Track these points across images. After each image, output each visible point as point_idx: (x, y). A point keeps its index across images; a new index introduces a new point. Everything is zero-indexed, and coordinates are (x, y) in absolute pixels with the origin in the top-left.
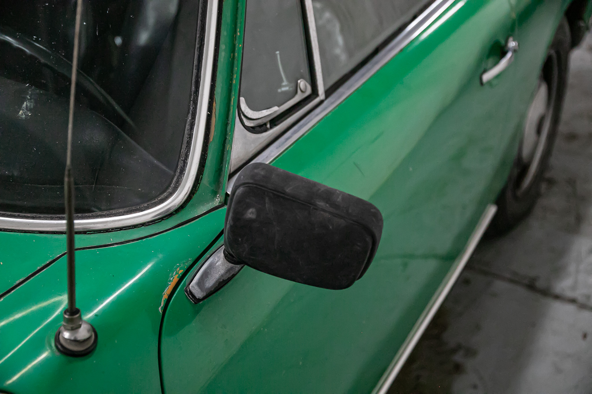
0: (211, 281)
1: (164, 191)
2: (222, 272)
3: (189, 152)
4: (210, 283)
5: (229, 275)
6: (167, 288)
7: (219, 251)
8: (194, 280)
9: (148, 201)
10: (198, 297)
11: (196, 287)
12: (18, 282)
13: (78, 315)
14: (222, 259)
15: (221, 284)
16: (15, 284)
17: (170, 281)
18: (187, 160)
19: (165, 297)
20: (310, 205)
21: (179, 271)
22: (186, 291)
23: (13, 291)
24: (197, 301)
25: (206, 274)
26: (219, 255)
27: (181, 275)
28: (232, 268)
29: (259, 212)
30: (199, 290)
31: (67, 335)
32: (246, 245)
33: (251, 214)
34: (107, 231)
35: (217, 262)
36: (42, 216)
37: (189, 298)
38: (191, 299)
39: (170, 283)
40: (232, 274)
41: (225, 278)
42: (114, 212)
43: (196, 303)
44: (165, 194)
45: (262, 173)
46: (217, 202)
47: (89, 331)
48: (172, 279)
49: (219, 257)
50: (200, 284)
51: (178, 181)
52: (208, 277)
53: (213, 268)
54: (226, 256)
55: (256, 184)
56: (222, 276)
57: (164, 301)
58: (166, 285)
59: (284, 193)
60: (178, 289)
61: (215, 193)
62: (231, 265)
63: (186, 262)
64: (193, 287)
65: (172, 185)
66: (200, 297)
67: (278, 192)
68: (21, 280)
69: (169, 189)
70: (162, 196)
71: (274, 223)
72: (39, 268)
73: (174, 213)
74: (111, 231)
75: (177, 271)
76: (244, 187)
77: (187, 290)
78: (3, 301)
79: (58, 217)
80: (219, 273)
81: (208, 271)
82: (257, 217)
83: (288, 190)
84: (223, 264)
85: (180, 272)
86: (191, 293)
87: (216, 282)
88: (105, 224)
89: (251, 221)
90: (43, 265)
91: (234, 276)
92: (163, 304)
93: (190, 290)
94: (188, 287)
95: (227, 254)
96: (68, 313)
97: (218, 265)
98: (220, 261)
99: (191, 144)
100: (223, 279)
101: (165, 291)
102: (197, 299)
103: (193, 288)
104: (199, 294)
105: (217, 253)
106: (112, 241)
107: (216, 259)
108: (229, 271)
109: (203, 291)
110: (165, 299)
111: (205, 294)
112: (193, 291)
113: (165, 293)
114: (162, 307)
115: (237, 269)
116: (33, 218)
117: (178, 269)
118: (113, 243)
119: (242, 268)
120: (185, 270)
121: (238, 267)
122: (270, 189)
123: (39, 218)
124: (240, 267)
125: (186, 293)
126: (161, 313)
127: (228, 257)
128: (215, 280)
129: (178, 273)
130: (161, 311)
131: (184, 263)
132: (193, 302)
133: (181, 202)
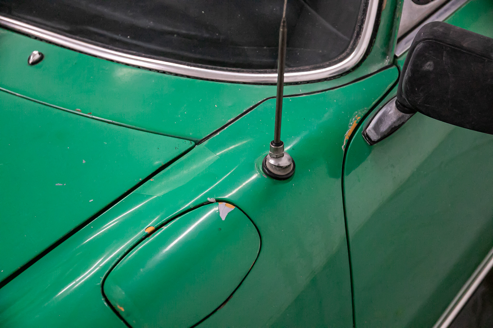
0: (384, 126)
1: (343, 52)
2: (394, 119)
3: (365, 18)
4: (384, 128)
5: (399, 123)
6: (348, 131)
7: (391, 102)
8: (371, 125)
9: (330, 60)
10: (374, 139)
11: (373, 131)
12: (229, 121)
13: (282, 146)
14: (394, 109)
15: (393, 130)
16: (227, 122)
17: (350, 125)
18: (363, 25)
19: (347, 138)
20: (485, 58)
21: (357, 117)
22: (364, 135)
23: (226, 128)
24: (372, 143)
25: (380, 121)
26: (391, 105)
27: (359, 121)
28: (403, 117)
29: (436, 64)
30: (375, 134)
31: (272, 161)
32: (421, 94)
33: (428, 66)
34: (296, 83)
35: (390, 111)
36: (245, 70)
37: (366, 140)
38: (368, 141)
39: (350, 127)
40: (402, 122)
41: (397, 125)
42: (302, 68)
43: (371, 145)
44: (344, 54)
45: (441, 30)
46: (387, 62)
47: (289, 160)
48: (352, 124)
49: (391, 107)
50: (376, 128)
51: (355, 44)
52: (382, 123)
53: (387, 116)
54: (398, 106)
55: (435, 40)
56: (394, 123)
57: (346, 141)
58: (347, 129)
59: (462, 47)
60: (357, 132)
61: (385, 55)
62: (402, 114)
63: (363, 111)
64: (369, 130)
65: (350, 47)
66: (375, 140)
67: (456, 46)
68: (232, 119)
69: (347, 50)
70: (341, 56)
71: (450, 75)
72: (245, 111)
73: (351, 70)
74: (299, 84)
75: (355, 118)
76: (423, 43)
77: (364, 133)
78: (219, 135)
79: (257, 72)
80: (392, 120)
81: (382, 118)
82: (433, 70)
83: (465, 45)
84: (395, 113)
85: (358, 119)
86: (367, 136)
87: (389, 127)
88: (295, 78)
89: (428, 72)
90: (248, 108)
91: (403, 123)
92: (345, 144)
93: (366, 134)
94: (365, 131)
95: (399, 105)
96: (274, 144)
97: (391, 114)
98: (392, 110)
99: (367, 11)
100: (395, 126)
101: (347, 133)
102: (372, 141)
103: (369, 132)
104: (374, 136)
105: (389, 104)
106: (301, 92)
107: (388, 109)
108: (399, 119)
109: (379, 134)
110: (347, 139)
111: (380, 137)
112: (370, 135)
113: (347, 135)
114: (344, 146)
115: (407, 118)
116: (238, 72)
117: (356, 116)
118: (301, 93)
119: (411, 117)
120: (362, 117)
121: (408, 115)
122: (449, 44)
123: (243, 72)
124: (410, 116)
125: (363, 136)
126: (344, 150)
127: (400, 107)
128: (388, 127)
129: (357, 120)
130: (344, 149)
131: (361, 112)
132: (369, 144)
133: (357, 61)
